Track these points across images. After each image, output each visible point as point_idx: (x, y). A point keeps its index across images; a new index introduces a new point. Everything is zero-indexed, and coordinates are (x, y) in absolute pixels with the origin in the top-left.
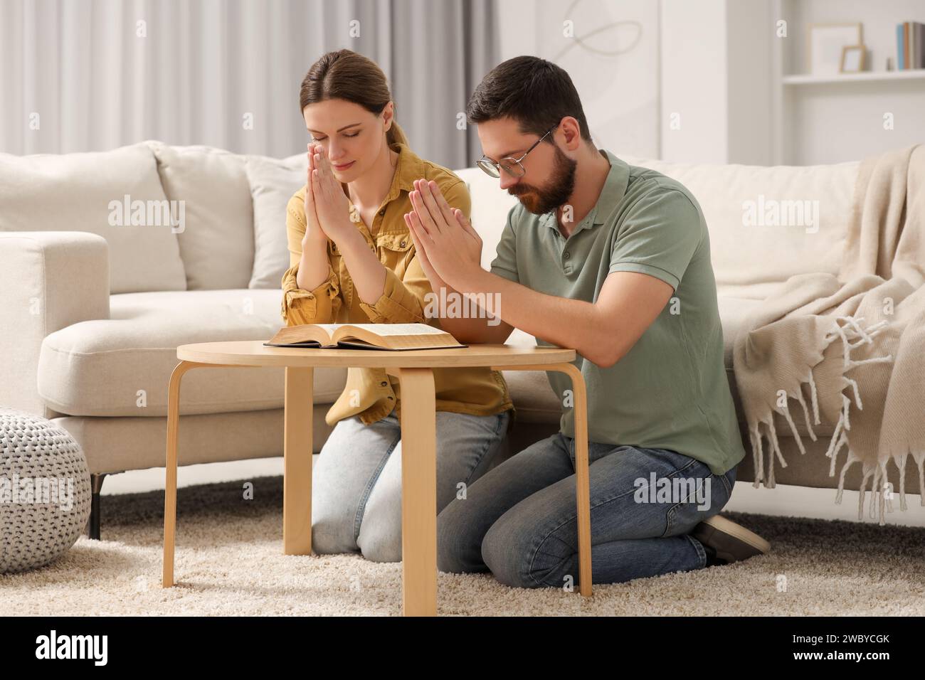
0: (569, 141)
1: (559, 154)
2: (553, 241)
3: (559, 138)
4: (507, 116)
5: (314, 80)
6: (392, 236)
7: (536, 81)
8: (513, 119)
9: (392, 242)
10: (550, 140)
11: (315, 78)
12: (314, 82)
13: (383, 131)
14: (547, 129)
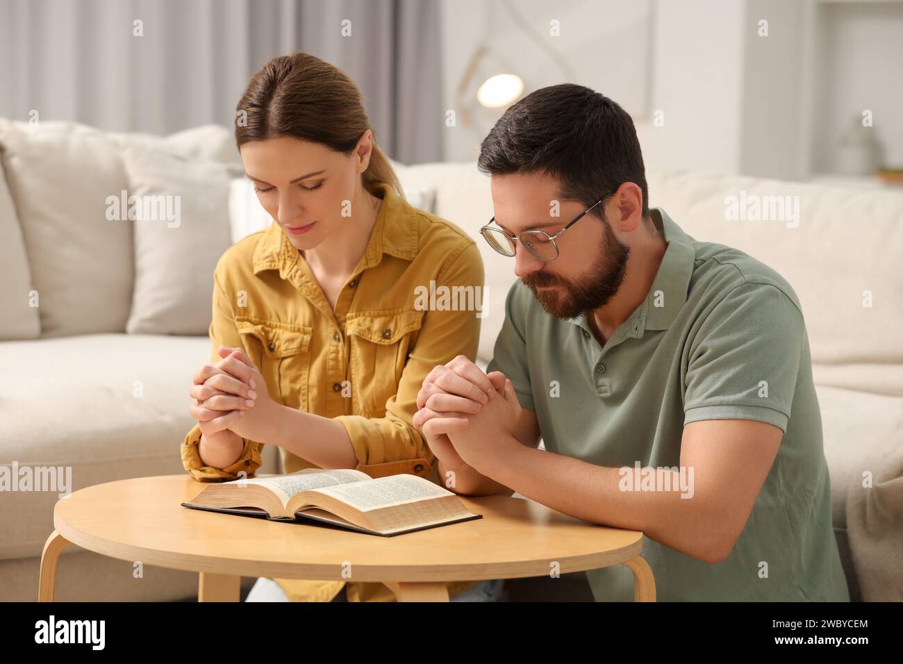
0: (625, 218)
1: (609, 234)
2: (580, 342)
3: (612, 210)
4: (543, 172)
5: (253, 105)
6: (369, 319)
7: (591, 126)
8: (553, 176)
9: (369, 329)
10: (599, 212)
11: (255, 102)
12: (254, 109)
13: (357, 172)
14: (597, 198)
